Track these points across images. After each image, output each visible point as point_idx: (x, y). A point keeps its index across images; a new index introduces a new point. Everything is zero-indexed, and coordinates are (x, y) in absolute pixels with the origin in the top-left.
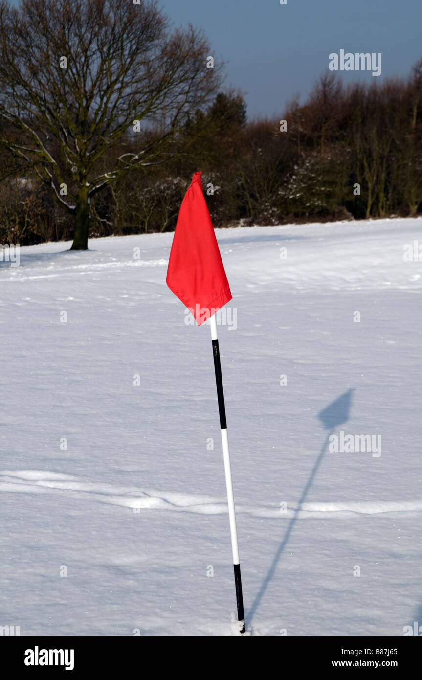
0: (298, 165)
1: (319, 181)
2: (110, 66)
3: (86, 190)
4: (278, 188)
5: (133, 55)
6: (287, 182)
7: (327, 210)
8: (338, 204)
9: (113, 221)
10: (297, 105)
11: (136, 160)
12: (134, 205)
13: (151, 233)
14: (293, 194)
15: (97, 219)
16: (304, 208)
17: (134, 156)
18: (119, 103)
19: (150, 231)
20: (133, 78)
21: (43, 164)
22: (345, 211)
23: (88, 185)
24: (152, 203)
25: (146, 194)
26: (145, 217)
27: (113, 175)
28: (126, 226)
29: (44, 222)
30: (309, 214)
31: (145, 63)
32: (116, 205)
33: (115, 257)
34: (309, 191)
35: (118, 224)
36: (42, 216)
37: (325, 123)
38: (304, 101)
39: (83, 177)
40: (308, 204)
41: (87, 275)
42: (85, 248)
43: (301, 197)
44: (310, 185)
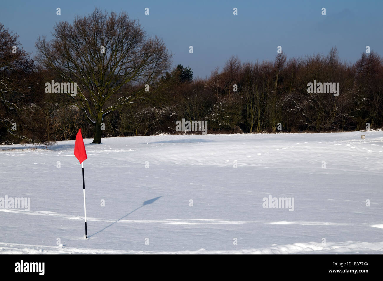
0: (216, 104)
1: (226, 113)
2: (116, 54)
3: (102, 114)
4: (205, 115)
5: (128, 49)
6: (210, 112)
7: (230, 127)
8: (236, 125)
9: (119, 129)
10: (217, 73)
11: (127, 100)
12: (131, 121)
13: (139, 136)
14: (212, 119)
15: (111, 127)
16: (218, 126)
17: (126, 98)
18: (120, 72)
19: (138, 134)
20: (128, 60)
21: (81, 100)
22: (239, 128)
23: (102, 111)
24: (140, 120)
25: (137, 116)
26: (136, 127)
27: (115, 107)
28: (126, 131)
29: (83, 128)
30: (221, 129)
31: (134, 53)
32: (121, 121)
33: (111, 148)
34: (221, 117)
35: (122, 130)
36: (83, 125)
37: (231, 83)
38: (220, 71)
39: (100, 107)
40: (220, 124)
41: (93, 155)
42: (100, 142)
43: (217, 120)
44: (221, 115)
